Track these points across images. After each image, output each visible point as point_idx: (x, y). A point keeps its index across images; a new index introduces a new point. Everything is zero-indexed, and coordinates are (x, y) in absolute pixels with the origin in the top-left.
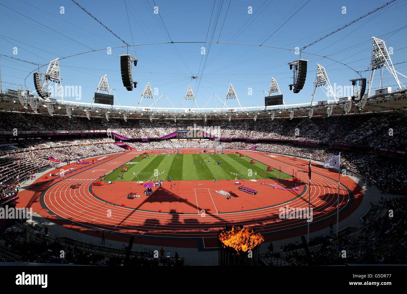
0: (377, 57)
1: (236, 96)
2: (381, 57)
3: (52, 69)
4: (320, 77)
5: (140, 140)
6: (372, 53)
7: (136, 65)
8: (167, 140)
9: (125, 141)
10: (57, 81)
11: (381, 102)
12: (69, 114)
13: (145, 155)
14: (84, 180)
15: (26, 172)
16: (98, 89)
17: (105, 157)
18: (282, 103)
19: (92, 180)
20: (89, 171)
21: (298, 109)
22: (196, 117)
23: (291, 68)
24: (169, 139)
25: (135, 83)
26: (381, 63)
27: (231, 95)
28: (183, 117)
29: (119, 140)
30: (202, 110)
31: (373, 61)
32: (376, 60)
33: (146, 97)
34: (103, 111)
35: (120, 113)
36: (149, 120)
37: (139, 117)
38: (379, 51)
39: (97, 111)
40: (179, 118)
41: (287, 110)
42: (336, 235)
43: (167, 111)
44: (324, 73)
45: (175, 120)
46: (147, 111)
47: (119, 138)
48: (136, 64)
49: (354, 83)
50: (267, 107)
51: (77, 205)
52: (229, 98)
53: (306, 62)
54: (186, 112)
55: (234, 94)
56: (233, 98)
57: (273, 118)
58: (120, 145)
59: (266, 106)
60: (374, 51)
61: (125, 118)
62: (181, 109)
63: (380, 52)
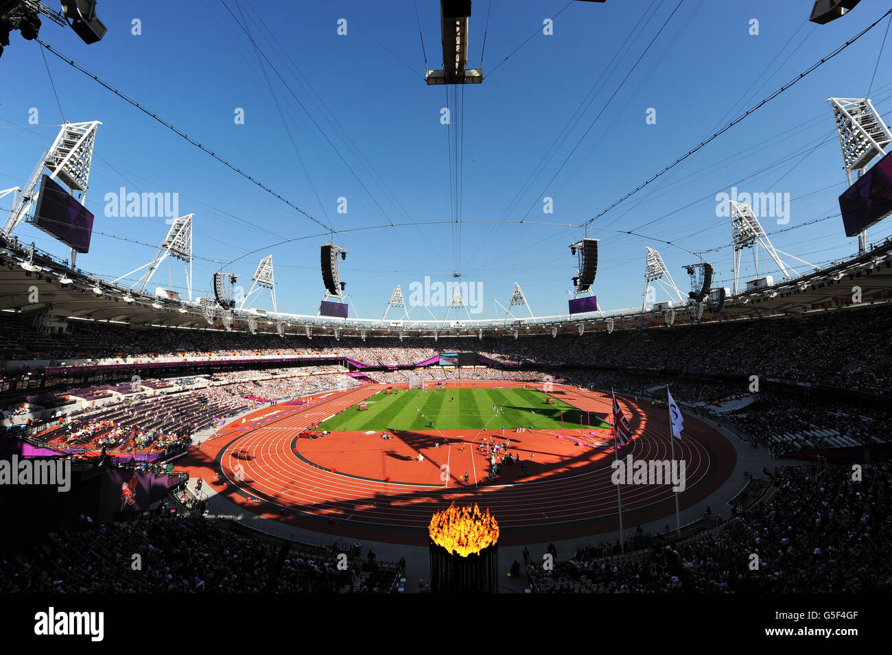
0: (742, 230)
1: (525, 301)
2: (747, 230)
3: (263, 270)
4: (653, 266)
5: (384, 369)
6: (733, 225)
7: (344, 259)
8: (425, 367)
9: (362, 370)
10: (269, 286)
11: (758, 301)
12: (280, 331)
13: (389, 390)
14: (290, 428)
15: (210, 416)
16: (326, 296)
17: (330, 394)
18: (595, 309)
19: (300, 429)
20: (301, 415)
21: (622, 316)
22: (467, 333)
23: (574, 253)
24: (428, 366)
25: (343, 284)
26: (750, 239)
27: (517, 299)
28: (448, 333)
29: (355, 368)
30: (476, 323)
31: (737, 236)
32: (740, 235)
33: (394, 305)
34: (331, 328)
35: (357, 329)
36: (399, 339)
37: (385, 335)
38: (743, 221)
39: (324, 328)
40: (443, 335)
41: (605, 319)
42: (677, 533)
43: (426, 325)
44: (658, 260)
45: (436, 338)
46: (395, 325)
47: (355, 364)
48: (345, 256)
49: (691, 271)
50: (573, 315)
51: (265, 468)
52: (514, 304)
53: (595, 242)
54: (452, 326)
55: (521, 298)
56: (521, 304)
57: (581, 332)
58: (356, 376)
59: (571, 313)
60: (736, 221)
61: (363, 336)
62: (446, 321)
63: (746, 222)
